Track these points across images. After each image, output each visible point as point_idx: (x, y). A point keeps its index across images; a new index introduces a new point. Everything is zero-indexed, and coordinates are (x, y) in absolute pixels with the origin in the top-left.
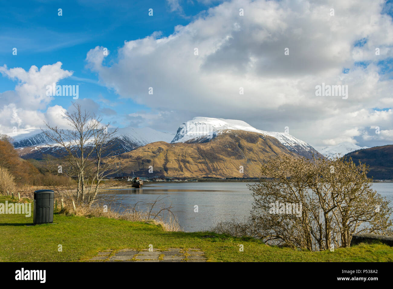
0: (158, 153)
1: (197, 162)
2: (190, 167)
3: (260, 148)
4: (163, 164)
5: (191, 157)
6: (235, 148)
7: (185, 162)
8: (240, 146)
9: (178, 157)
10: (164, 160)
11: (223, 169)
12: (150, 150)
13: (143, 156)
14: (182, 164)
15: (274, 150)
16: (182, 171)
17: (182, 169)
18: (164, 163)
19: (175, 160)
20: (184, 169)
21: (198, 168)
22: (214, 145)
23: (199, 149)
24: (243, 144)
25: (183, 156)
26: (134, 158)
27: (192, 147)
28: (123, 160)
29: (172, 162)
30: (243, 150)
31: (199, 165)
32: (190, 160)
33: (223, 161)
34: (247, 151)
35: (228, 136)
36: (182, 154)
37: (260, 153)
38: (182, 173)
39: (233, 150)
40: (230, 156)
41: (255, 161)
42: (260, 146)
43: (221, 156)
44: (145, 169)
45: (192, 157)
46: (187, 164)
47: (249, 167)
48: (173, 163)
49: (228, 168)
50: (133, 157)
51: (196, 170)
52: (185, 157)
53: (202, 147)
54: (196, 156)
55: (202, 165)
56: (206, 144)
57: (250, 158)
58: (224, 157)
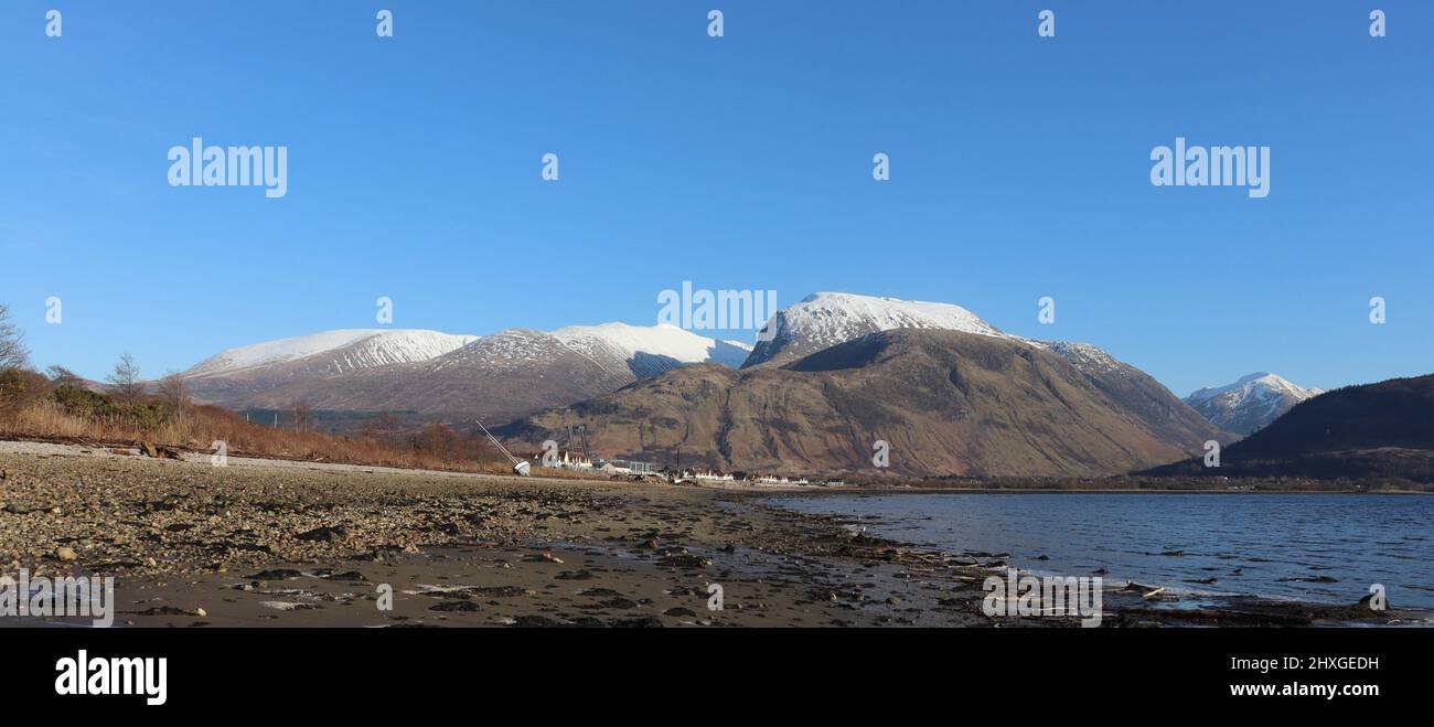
0: (700, 398)
1: (821, 429)
2: (800, 442)
3: (1018, 387)
4: (717, 433)
5: (804, 413)
6: (942, 386)
7: (784, 426)
8: (954, 377)
9: (762, 410)
10: (719, 419)
11: (905, 449)
12: (676, 391)
13: (652, 408)
14: (773, 432)
15: (1061, 393)
16: (775, 455)
17: (776, 449)
18: (717, 430)
19: (753, 419)
20: (781, 452)
21: (826, 445)
22: (873, 375)
23: (828, 389)
24: (964, 375)
25: (776, 408)
26: (625, 413)
27: (807, 382)
28: (592, 420)
29: (742, 426)
30: (966, 394)
31: (830, 437)
32: (802, 421)
33: (904, 424)
34: (979, 394)
35: (918, 347)
36: (777, 403)
37: (1018, 401)
38: (774, 462)
39: (935, 391)
40: (927, 410)
41: (1005, 426)
42: (1017, 380)
43: (898, 411)
44: (660, 447)
45: (806, 410)
46: (793, 435)
47: (985, 444)
48: (746, 430)
49: (918, 447)
50: (624, 409)
51: (819, 453)
52: (785, 411)
53: (837, 380)
54: (819, 409)
55: (837, 437)
56: (851, 373)
57: (988, 417)
58: (906, 414)
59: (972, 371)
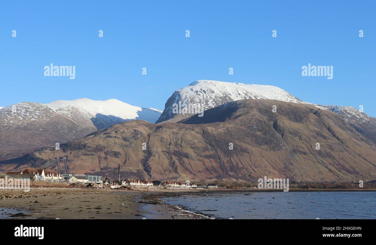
0: (133, 140)
1: (201, 156)
2: (190, 164)
3: (312, 131)
4: (143, 159)
5: (192, 148)
6: (269, 131)
7: (181, 155)
8: (276, 126)
9: (168, 146)
10: (144, 152)
11: (249, 167)
12: (119, 136)
13: (106, 146)
14: (174, 158)
15: (337, 135)
16: (176, 171)
17: (176, 168)
18: (143, 158)
19: (163, 151)
20: (179, 170)
21: (205, 165)
22: (230, 126)
23: (205, 134)
24: (282, 125)
25: (176, 144)
26: (90, 149)
27: (193, 130)
28: (71, 153)
29: (157, 155)
30: (282, 135)
31: (207, 160)
32: (191, 152)
33: (248, 153)
34: (290, 135)
35: (255, 110)
36: (176, 142)
37: (312, 139)
38: (176, 175)
39: (265, 134)
40: (260, 145)
41: (305, 153)
42: (312, 127)
43: (244, 145)
44: (110, 168)
46: (185, 160)
47: (294, 164)
48: (159, 157)
49: (256, 165)
50: (89, 147)
51: (201, 170)
52: (181, 146)
53: (210, 128)
54: (200, 145)
55: (210, 161)
56: (218, 125)
57: (295, 148)
58: (249, 147)
59: (285, 123)
